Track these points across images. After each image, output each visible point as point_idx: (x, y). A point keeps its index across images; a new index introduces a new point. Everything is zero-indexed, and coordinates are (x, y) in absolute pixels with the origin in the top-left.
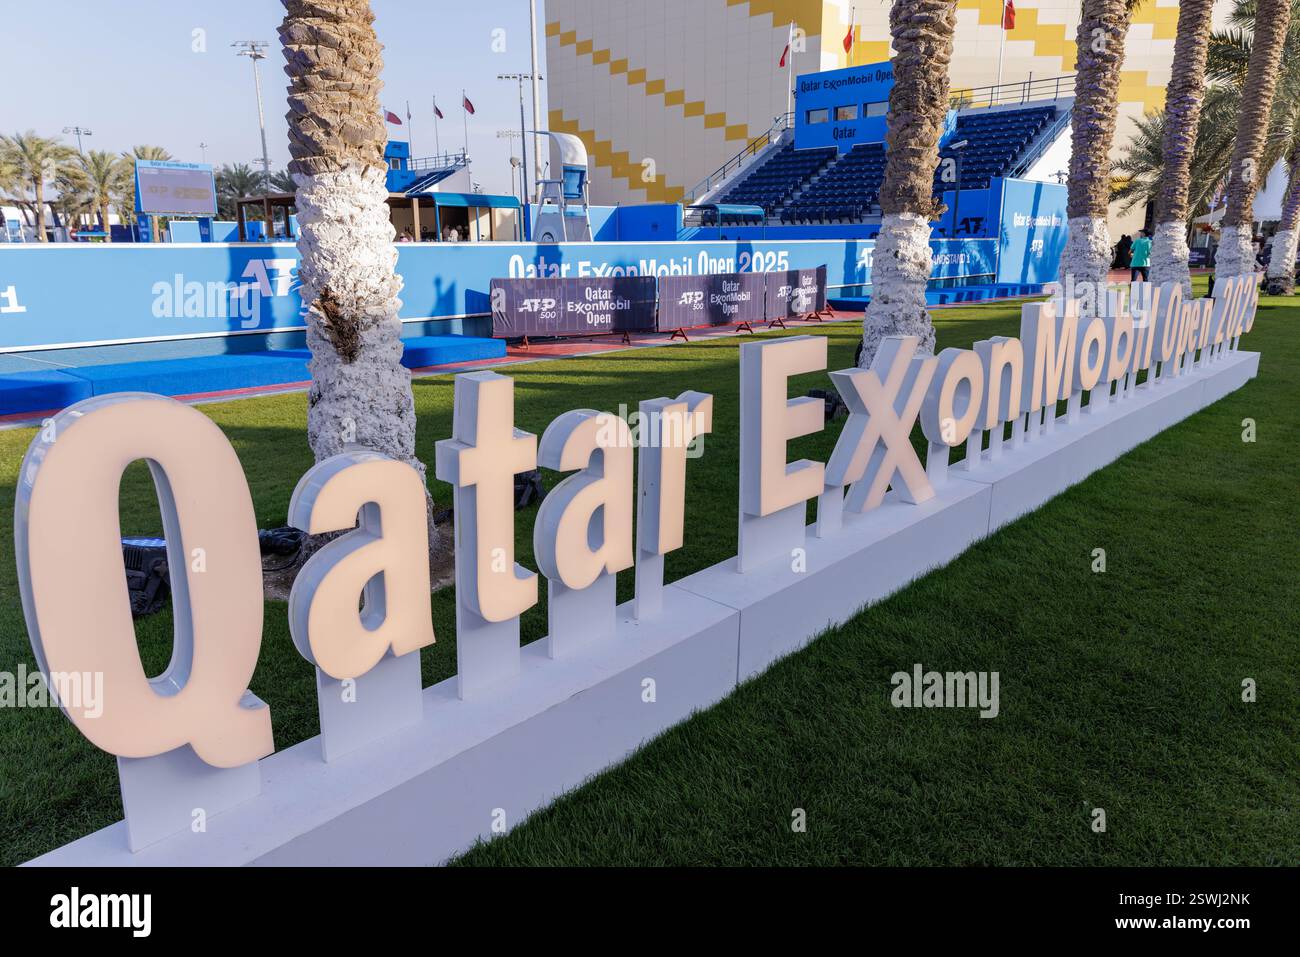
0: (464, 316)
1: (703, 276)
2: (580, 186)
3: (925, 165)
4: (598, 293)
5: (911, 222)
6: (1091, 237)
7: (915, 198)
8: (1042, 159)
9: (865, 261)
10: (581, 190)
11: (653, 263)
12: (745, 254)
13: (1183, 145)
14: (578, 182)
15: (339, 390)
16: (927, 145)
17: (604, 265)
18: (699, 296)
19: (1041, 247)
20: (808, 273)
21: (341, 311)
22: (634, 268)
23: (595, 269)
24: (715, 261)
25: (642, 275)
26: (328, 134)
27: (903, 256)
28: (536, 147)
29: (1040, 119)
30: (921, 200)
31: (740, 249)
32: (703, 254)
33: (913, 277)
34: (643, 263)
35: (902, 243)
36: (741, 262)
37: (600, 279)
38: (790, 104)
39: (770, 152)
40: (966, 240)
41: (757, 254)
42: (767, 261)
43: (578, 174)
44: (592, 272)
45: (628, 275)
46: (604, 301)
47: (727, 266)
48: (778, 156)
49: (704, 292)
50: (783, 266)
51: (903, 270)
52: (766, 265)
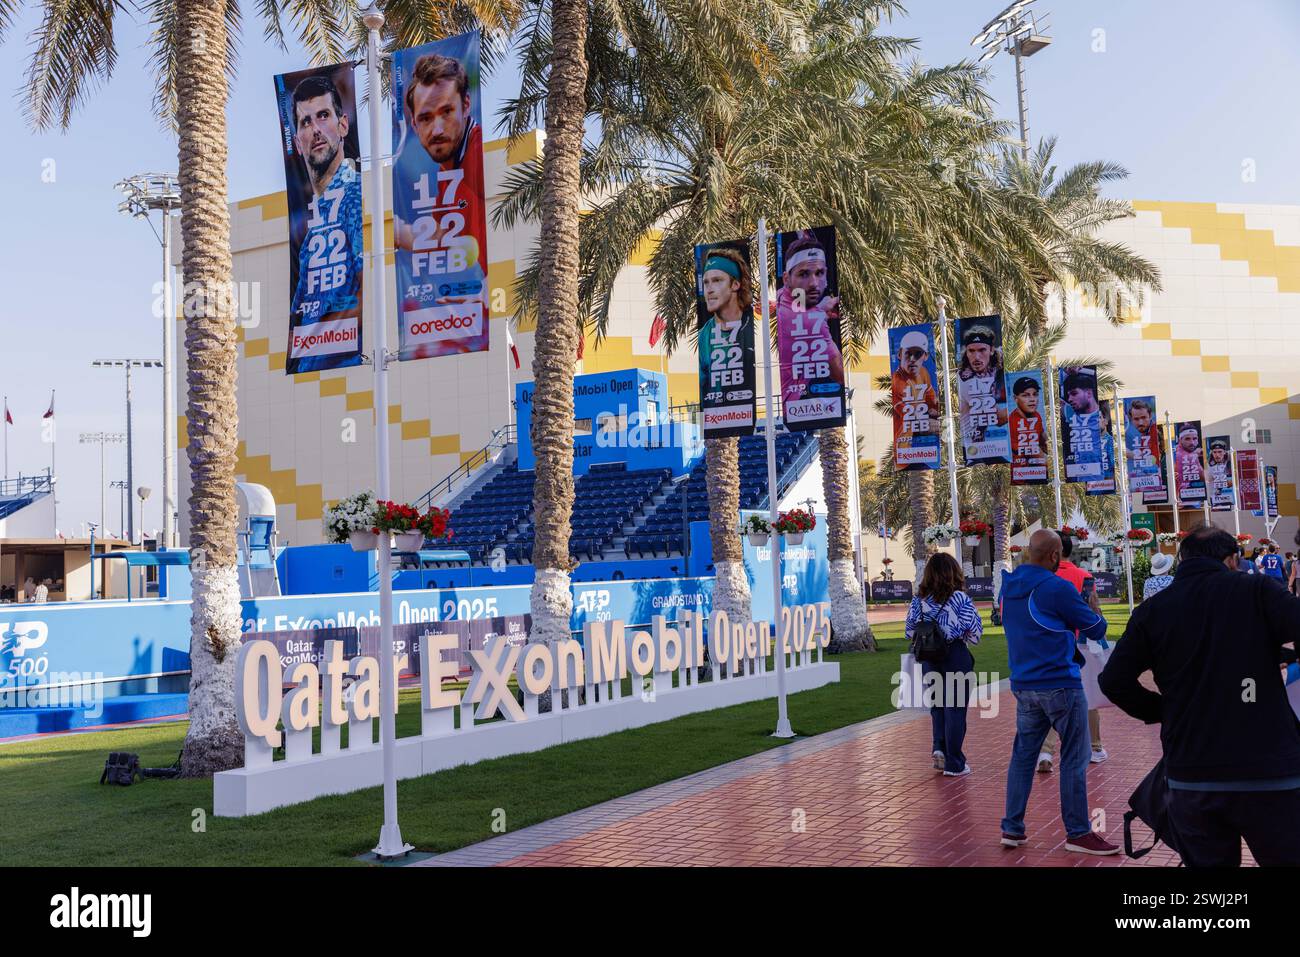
0: (160, 674)
1: (405, 625)
2: (267, 537)
3: (560, 535)
4: (298, 646)
5: (554, 575)
6: (730, 578)
7: (555, 558)
8: (800, 482)
9: (585, 606)
10: (268, 541)
11: (352, 615)
12: (449, 603)
13: (837, 492)
14: (264, 533)
15: (214, 678)
16: (561, 522)
17: (301, 619)
18: (402, 645)
19: (795, 583)
20: (514, 619)
21: (219, 637)
22: (332, 622)
23: (292, 623)
24: (417, 610)
25: (340, 626)
26: (215, 550)
27: (550, 598)
28: (165, 469)
29: (798, 436)
30: (559, 559)
31: (444, 598)
32: (405, 603)
33: (558, 613)
34: (341, 616)
35: (548, 590)
36: (445, 611)
37: (297, 632)
38: (511, 415)
39: (488, 472)
40: (702, 579)
41: (462, 603)
42: (474, 609)
43: (265, 526)
44: (289, 625)
45: (326, 627)
46: (306, 653)
47: (432, 614)
48: (498, 479)
49: (406, 642)
50: (492, 613)
51: (550, 609)
52: (473, 613)
